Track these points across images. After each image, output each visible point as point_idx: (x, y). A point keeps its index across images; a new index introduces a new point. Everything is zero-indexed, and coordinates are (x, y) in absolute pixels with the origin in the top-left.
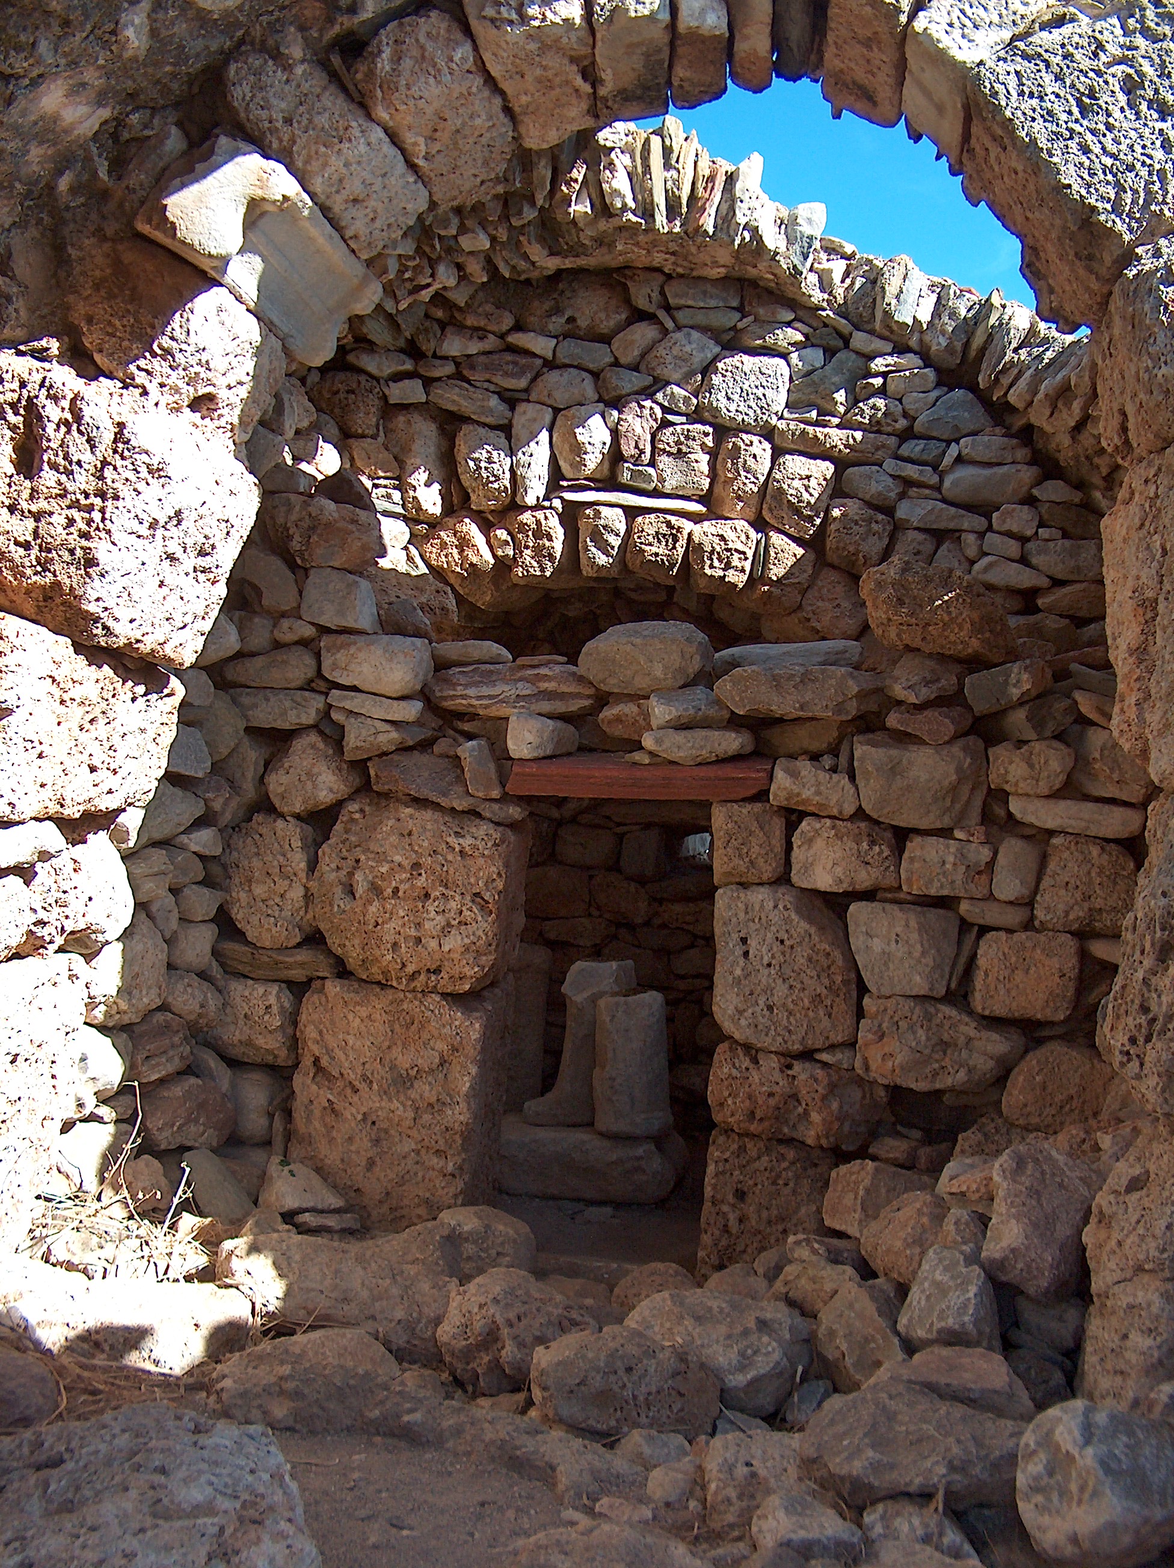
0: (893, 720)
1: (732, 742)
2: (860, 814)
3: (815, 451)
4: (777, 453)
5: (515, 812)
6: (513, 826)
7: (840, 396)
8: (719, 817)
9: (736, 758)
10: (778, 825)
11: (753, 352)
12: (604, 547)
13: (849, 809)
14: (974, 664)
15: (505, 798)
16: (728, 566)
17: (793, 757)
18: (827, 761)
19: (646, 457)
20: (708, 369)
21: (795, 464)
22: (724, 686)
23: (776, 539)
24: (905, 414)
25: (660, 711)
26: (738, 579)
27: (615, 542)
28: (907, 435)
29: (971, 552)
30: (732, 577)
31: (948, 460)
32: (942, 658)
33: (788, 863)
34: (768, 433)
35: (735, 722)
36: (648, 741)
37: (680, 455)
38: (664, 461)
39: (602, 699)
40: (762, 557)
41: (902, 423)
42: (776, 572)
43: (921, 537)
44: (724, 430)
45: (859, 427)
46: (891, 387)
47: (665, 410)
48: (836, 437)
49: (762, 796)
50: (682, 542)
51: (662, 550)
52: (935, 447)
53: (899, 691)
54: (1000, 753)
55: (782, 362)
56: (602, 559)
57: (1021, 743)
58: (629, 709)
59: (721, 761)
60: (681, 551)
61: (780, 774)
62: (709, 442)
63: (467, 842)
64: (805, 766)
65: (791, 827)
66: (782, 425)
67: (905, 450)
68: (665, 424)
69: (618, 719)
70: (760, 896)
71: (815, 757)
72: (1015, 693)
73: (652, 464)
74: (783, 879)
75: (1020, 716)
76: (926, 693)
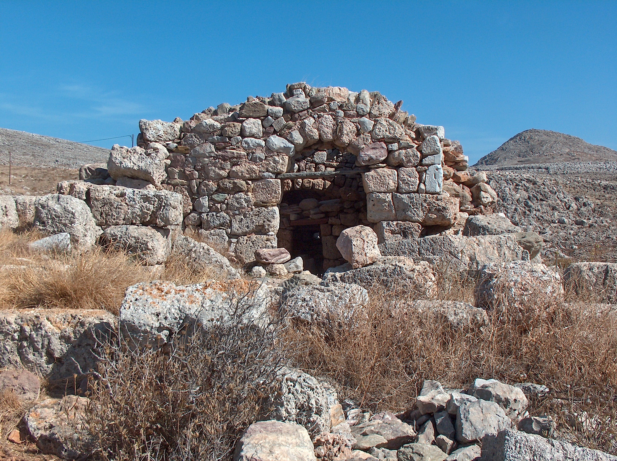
0: (345, 211)
1: (322, 215)
2: (341, 224)
3: (332, 166)
4: (326, 167)
5: (291, 228)
6: (292, 230)
7: (335, 157)
8: (321, 227)
9: (324, 218)
10: (330, 227)
11: (320, 151)
12: (298, 185)
13: (340, 224)
14: (356, 201)
15: (290, 226)
16: (319, 187)
17: (331, 217)
18: (336, 217)
19: (304, 170)
20: (313, 154)
21: (329, 169)
22: (321, 208)
23: (326, 181)
24: (346, 159)
25: (312, 212)
26: (321, 189)
27: (300, 184)
28: (346, 163)
29: (358, 181)
30: (320, 188)
31: (353, 167)
32: (352, 201)
33: (332, 232)
34: (324, 164)
35: (322, 213)
36: (311, 216)
37: (310, 169)
38: (307, 170)
39: (303, 211)
40: (325, 185)
41: (346, 161)
42: (327, 187)
43: (350, 179)
44: (317, 164)
45: (338, 162)
46: (343, 155)
47: (307, 162)
48: (335, 164)
49: (327, 223)
50: (311, 183)
51: (308, 185)
52: (351, 165)
53: (345, 206)
54: (360, 214)
55: (325, 152)
56: (298, 187)
57: (363, 212)
58: (306, 212)
59: (321, 218)
60: (311, 185)
61: (330, 220)
62: (314, 166)
63: (285, 233)
64: (333, 218)
65: (332, 227)
66: (326, 163)
67: (346, 165)
68: (307, 164)
69: (305, 214)
70: (328, 237)
71: (334, 217)
72: (361, 205)
73: (305, 170)
74: (331, 234)
75: (362, 209)
76: (349, 206)
